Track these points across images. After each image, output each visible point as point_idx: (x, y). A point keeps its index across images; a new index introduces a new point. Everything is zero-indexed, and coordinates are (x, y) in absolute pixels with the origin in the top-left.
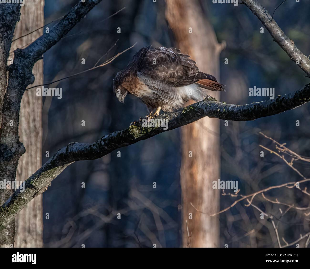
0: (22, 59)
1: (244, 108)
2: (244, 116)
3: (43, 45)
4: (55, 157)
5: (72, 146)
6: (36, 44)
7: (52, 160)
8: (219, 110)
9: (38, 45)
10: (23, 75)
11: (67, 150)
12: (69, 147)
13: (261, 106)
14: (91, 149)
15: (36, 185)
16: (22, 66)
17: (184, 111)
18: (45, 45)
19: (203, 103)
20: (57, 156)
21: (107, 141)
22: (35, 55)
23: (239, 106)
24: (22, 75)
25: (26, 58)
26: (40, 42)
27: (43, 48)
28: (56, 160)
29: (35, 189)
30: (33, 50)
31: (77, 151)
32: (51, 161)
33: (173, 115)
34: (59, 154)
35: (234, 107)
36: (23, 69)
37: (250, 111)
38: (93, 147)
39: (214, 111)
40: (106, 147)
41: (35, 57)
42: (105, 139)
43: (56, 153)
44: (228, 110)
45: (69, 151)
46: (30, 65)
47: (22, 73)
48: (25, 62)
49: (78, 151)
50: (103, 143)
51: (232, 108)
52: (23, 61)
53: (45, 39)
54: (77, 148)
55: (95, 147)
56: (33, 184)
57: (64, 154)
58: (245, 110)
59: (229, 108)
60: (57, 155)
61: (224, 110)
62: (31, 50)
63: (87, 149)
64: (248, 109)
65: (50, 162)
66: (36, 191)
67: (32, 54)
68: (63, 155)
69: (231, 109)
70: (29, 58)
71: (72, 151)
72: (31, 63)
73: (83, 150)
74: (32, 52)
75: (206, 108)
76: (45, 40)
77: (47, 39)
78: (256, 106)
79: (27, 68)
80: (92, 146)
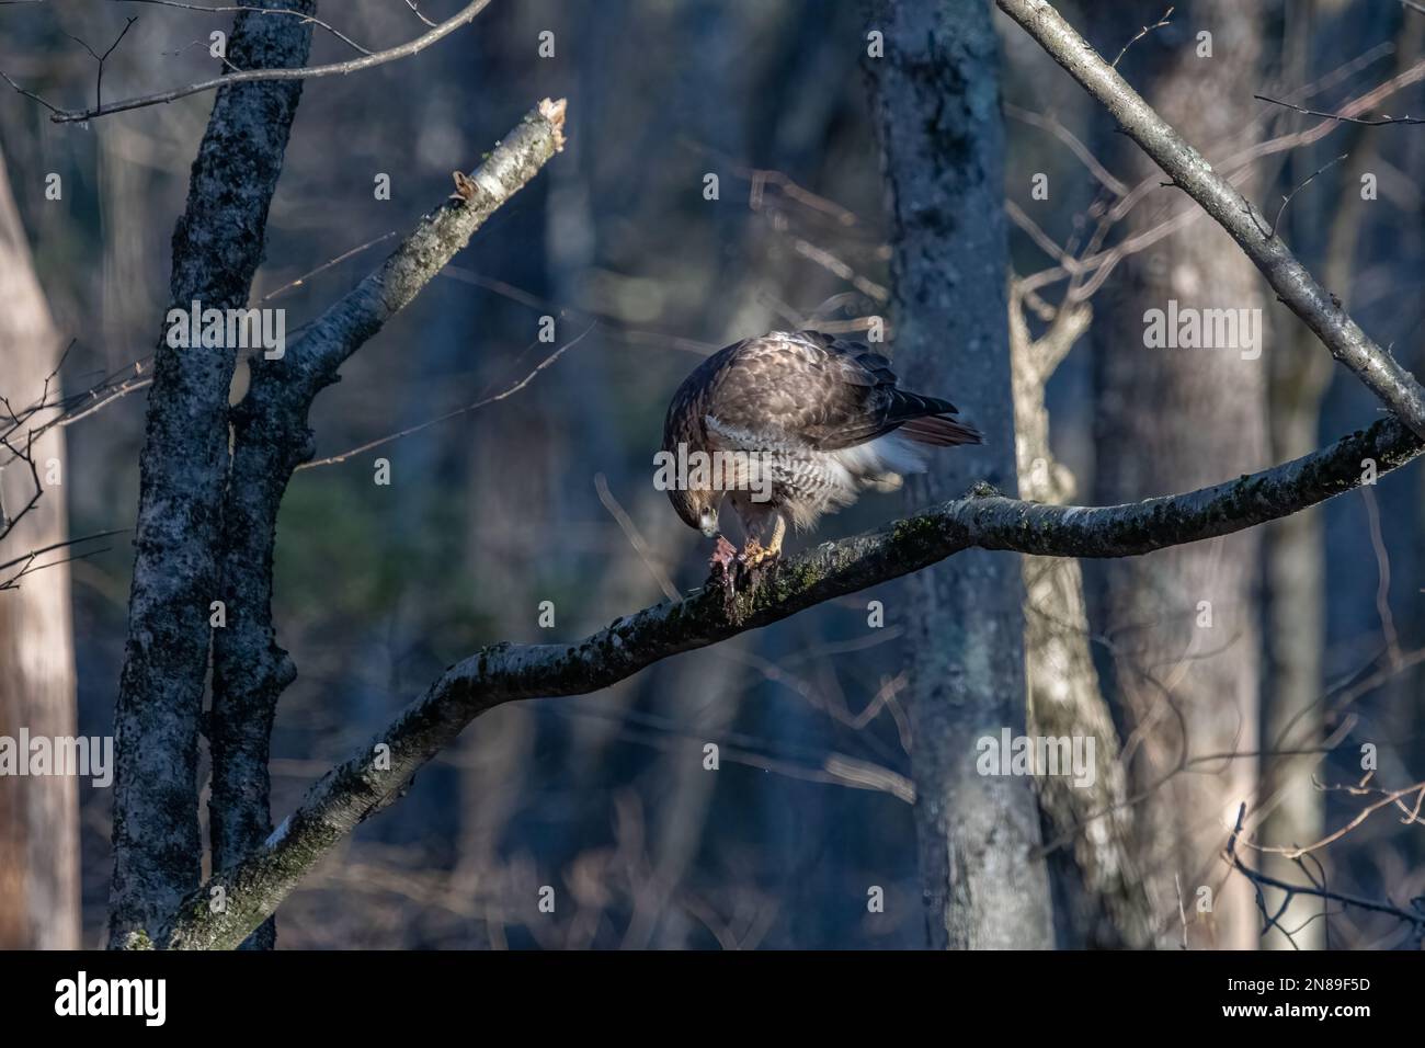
0: (278, 383)
1: (1118, 517)
2: (1119, 540)
3: (341, 338)
4: (438, 690)
5: (498, 655)
6: (317, 335)
7: (426, 701)
8: (1028, 526)
9: (324, 336)
10: (282, 433)
11: (483, 666)
12: (488, 657)
13: (1179, 507)
14: (576, 661)
15: (373, 782)
16: (279, 406)
17: (898, 532)
18: (346, 337)
19: (965, 507)
20: (446, 688)
21: (632, 634)
22: (317, 370)
23: (1095, 509)
24: (279, 433)
25: (289, 381)
26: (331, 328)
27: (340, 346)
28: (442, 698)
29: (371, 793)
30: (310, 353)
31: (520, 670)
32: (421, 703)
33: (863, 545)
34: (452, 681)
35: (1081, 515)
36: (281, 415)
37: (1140, 525)
38: (581, 655)
39: (1007, 531)
40: (628, 655)
41: (318, 374)
42: (624, 628)
43: (440, 679)
44: (1058, 523)
45: (491, 669)
46: (303, 402)
47: (278, 428)
48: (287, 392)
49: (525, 668)
50: (617, 641)
51: (1072, 516)
52: (283, 389)
53: (347, 319)
54: (519, 660)
55: (587, 656)
56: (365, 778)
57: (470, 681)
58: (1121, 524)
59: (1061, 516)
60: (442, 684)
61: (1046, 524)
62: (304, 354)
63: (558, 663)
64: (1135, 519)
65: (419, 708)
66: (372, 800)
67: (306, 367)
68: (467, 682)
69: (1069, 520)
70: (300, 378)
71: (503, 672)
72: (303, 395)
73: (545, 664)
74: (306, 361)
75: (977, 521)
76: (345, 322)
77: (352, 318)
78: (1163, 510)
79: (294, 411)
80: (577, 653)
